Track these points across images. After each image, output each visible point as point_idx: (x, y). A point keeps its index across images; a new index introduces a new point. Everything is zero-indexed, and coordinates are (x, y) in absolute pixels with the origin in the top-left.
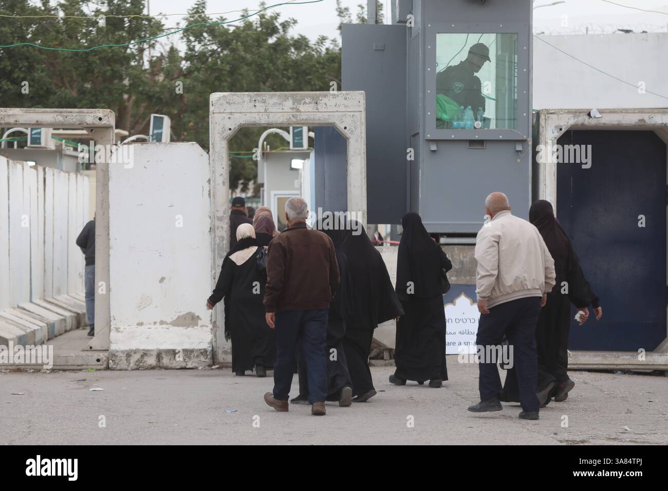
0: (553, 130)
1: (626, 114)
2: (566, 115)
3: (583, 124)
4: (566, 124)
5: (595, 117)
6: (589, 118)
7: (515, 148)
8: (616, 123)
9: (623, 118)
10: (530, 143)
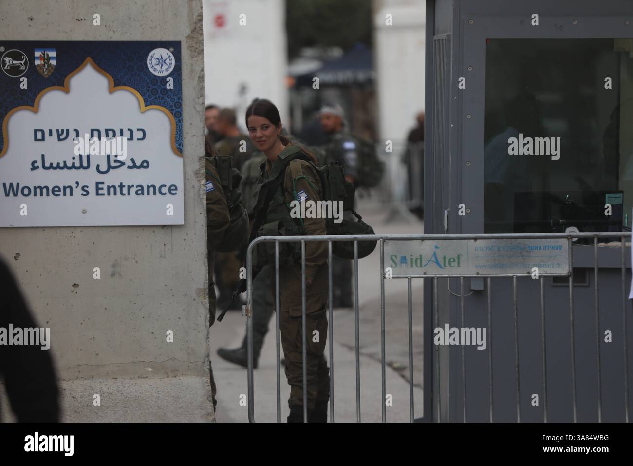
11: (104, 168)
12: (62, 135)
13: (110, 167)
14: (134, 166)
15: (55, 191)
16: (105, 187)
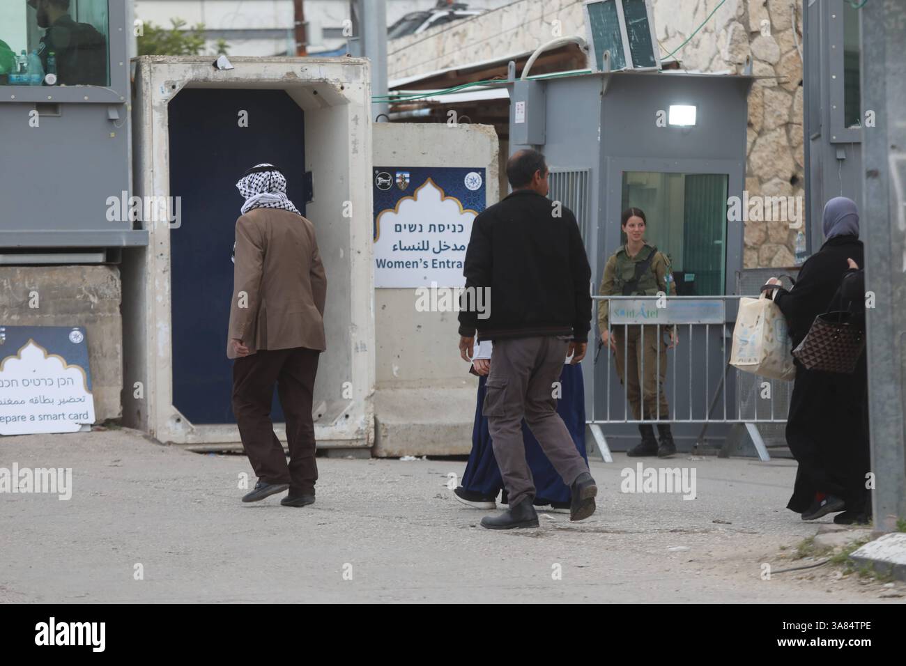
0: (162, 88)
1: (268, 64)
2: (180, 65)
3: (205, 80)
4: (181, 78)
5: (224, 69)
6: (216, 70)
7: (108, 115)
8: (255, 77)
9: (265, 71)
10: (130, 108)
11: (437, 250)
12: (412, 228)
13: (441, 249)
14: (456, 249)
15: (407, 264)
16: (438, 262)
